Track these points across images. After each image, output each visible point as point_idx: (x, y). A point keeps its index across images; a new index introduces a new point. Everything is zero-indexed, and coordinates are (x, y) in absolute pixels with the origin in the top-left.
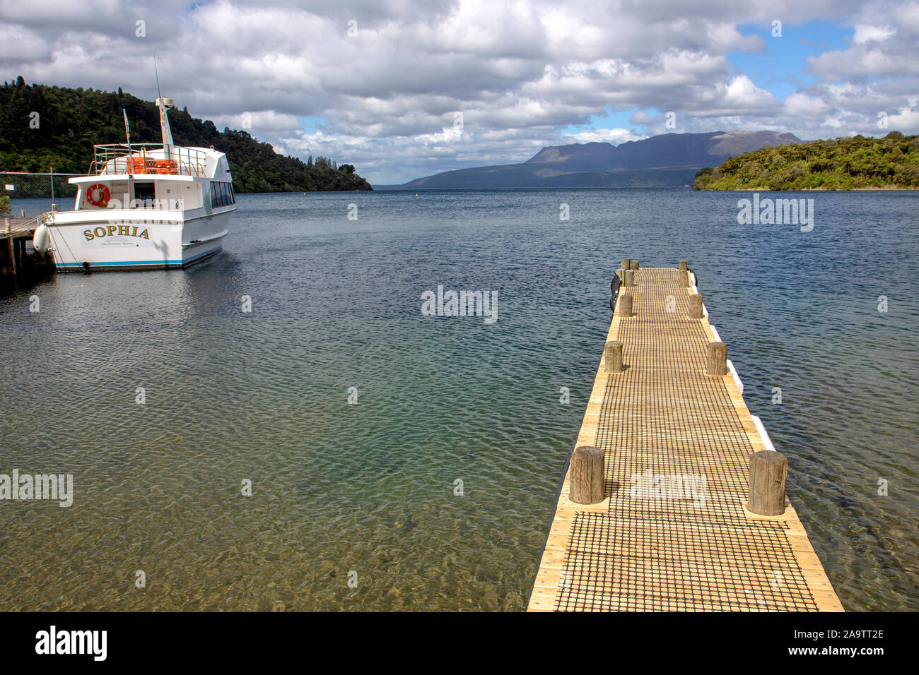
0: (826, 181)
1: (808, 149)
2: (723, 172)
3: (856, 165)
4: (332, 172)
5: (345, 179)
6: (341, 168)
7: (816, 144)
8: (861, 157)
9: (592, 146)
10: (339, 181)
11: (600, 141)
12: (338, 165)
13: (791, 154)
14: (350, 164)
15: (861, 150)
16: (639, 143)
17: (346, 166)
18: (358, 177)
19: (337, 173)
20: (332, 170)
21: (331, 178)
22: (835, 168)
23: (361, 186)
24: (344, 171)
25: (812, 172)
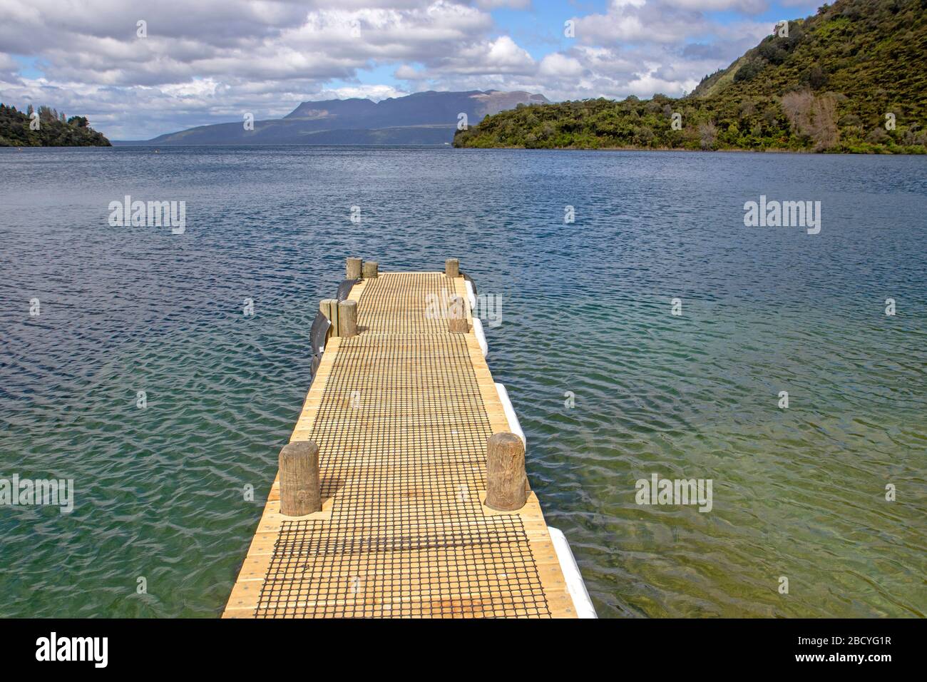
0: (576, 140)
1: (559, 110)
2: (482, 130)
3: (602, 126)
4: (60, 125)
5: (76, 133)
6: (70, 120)
7: (566, 104)
8: (604, 118)
9: (353, 102)
10: (69, 135)
11: (363, 97)
12: (68, 117)
13: (544, 114)
14: (81, 116)
15: (605, 111)
16: (400, 100)
17: (77, 118)
18: (92, 131)
19: (67, 126)
20: (60, 122)
21: (59, 131)
22: (583, 128)
23: (97, 141)
24: (75, 125)
25: (563, 132)
